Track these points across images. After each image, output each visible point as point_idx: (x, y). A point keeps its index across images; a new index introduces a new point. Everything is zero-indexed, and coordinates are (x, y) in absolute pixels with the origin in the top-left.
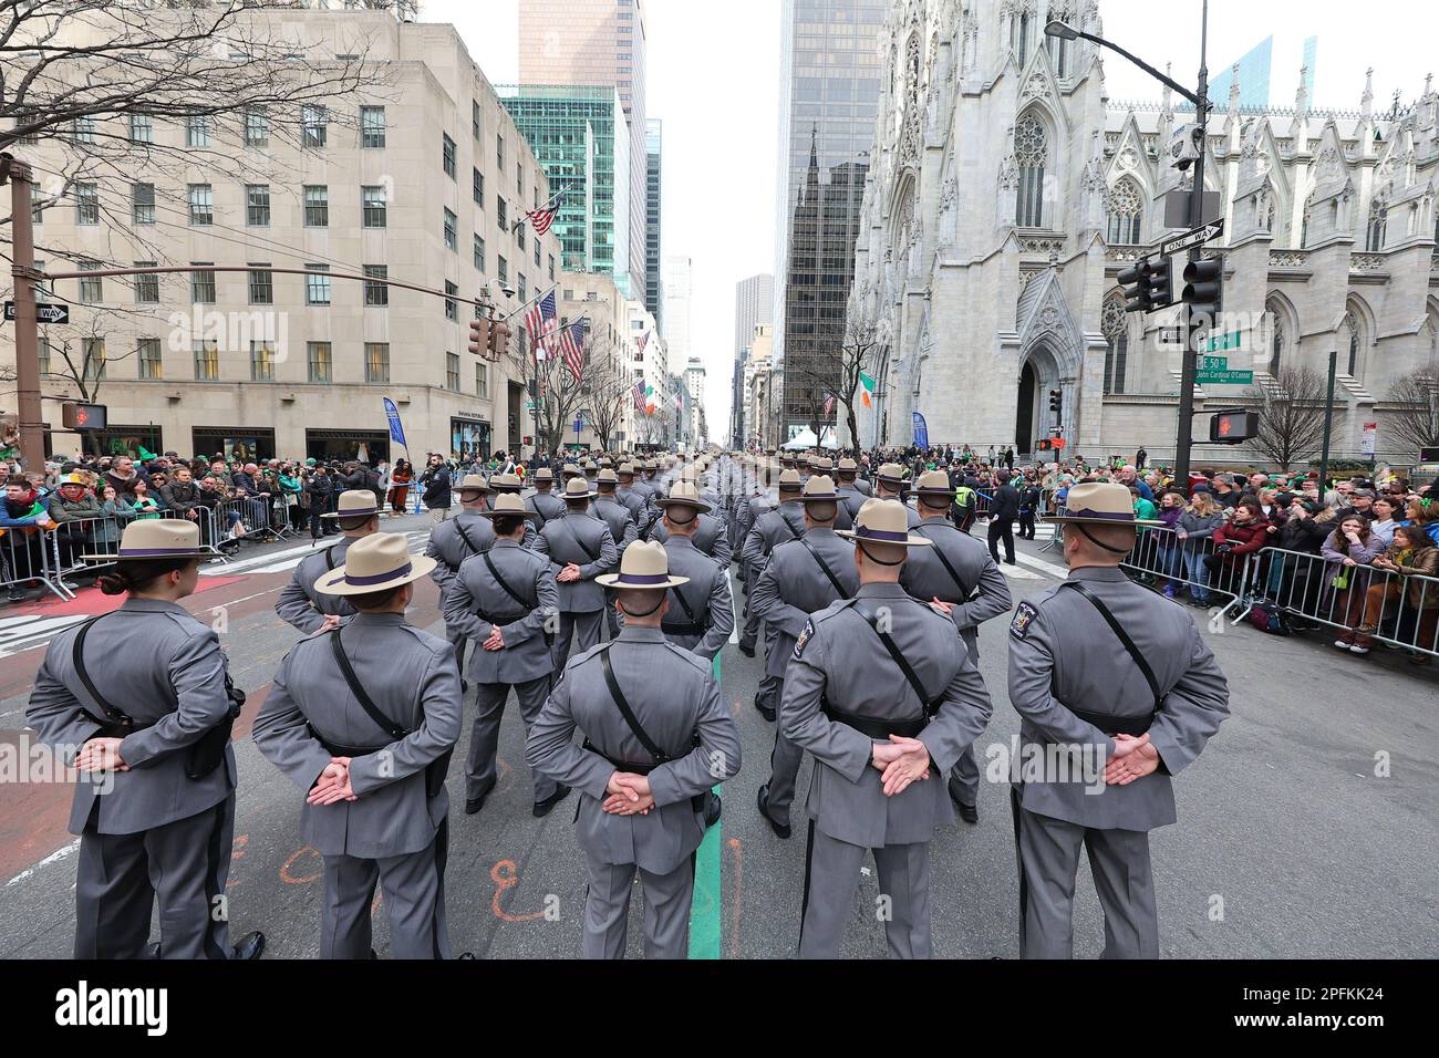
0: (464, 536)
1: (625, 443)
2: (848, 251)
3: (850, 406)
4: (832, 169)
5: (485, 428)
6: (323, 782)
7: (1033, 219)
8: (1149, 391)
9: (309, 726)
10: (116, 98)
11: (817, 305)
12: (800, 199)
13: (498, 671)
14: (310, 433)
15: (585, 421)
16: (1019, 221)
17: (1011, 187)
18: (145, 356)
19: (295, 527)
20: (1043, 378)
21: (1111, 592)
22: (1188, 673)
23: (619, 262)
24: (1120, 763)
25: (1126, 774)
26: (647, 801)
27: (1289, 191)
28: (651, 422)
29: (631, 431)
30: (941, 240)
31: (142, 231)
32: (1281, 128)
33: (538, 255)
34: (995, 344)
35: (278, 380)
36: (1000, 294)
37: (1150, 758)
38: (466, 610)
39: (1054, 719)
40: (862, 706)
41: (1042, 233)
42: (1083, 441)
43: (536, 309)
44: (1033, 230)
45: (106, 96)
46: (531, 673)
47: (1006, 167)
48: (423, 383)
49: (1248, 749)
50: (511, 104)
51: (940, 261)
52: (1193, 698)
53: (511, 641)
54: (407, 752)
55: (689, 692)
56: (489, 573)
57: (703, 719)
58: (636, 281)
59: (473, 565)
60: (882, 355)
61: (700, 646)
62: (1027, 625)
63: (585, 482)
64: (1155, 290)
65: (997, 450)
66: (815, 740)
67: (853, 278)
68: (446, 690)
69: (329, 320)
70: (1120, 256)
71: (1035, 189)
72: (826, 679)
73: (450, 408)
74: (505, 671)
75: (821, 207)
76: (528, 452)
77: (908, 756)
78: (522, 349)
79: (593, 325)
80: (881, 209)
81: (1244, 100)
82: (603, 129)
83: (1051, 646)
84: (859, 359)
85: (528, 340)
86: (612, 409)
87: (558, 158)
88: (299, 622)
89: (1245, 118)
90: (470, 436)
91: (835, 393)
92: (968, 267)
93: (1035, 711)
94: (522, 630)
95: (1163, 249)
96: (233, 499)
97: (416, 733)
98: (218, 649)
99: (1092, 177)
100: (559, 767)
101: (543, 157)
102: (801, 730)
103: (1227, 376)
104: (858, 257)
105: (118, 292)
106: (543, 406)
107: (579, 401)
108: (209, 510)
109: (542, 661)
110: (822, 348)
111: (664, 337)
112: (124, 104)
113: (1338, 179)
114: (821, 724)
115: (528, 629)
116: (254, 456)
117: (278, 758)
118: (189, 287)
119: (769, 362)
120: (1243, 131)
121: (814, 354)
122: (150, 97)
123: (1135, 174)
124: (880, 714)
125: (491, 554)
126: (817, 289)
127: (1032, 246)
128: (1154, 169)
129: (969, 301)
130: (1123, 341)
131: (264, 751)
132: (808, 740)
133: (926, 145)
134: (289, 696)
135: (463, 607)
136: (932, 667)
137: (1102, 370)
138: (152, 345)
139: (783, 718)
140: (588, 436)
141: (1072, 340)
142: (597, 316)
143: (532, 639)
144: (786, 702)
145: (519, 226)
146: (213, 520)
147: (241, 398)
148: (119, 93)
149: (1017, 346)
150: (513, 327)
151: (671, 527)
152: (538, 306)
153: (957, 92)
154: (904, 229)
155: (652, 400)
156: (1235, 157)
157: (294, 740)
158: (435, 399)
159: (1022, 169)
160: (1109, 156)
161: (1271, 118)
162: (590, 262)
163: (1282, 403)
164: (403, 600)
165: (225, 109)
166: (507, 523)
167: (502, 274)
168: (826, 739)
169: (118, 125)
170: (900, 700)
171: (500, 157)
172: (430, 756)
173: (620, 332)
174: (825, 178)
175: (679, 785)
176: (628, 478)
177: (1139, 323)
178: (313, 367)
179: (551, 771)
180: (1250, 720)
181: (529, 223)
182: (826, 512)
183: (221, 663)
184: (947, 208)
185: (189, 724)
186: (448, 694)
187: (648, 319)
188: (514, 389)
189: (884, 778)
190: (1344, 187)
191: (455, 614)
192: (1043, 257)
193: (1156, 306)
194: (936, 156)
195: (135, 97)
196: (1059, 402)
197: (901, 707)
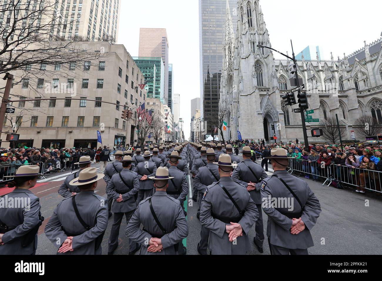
0: (115, 168)
1: (162, 141)
2: (218, 92)
3: (221, 130)
4: (213, 74)
5: (124, 138)
6: (64, 245)
7: (261, 85)
8: (296, 124)
9: (62, 227)
10: (39, 60)
11: (211, 105)
12: (206, 81)
13: (120, 208)
14: (75, 140)
15: (151, 135)
16: (258, 85)
17: (255, 78)
18: (33, 121)
19: (67, 167)
20: (269, 122)
21: (284, 177)
22: (308, 199)
23: (161, 95)
24: (295, 227)
25: (297, 231)
26: (161, 246)
27: (320, 77)
28: (169, 135)
29: (164, 137)
30: (240, 89)
31: (39, 90)
32: (315, 64)
33: (141, 94)
34: (256, 113)
35: (69, 126)
36: (256, 101)
37: (302, 225)
38: (113, 190)
39: (275, 214)
40: (222, 213)
41: (264, 88)
42: (282, 137)
43: (140, 107)
44: (262, 87)
45: (36, 60)
46: (130, 209)
47: (253, 73)
48: (108, 126)
49: (337, 224)
50: (136, 61)
51: (240, 94)
52: (311, 206)
53: (125, 199)
54: (90, 235)
55: (173, 211)
56: (120, 178)
57: (177, 219)
58: (166, 100)
59: (116, 176)
60: (228, 117)
61: (179, 198)
62: (264, 187)
63: (149, 152)
64: (291, 100)
65: (260, 140)
66: (210, 225)
67: (220, 98)
68: (103, 214)
69: (85, 111)
70: (283, 92)
71: (261, 78)
72: (212, 205)
73: (115, 133)
74: (122, 209)
75: (211, 82)
76: (135, 144)
77: (236, 229)
78: (135, 117)
79: (154, 111)
80: (225, 83)
81: (305, 58)
82: (158, 66)
83: (271, 193)
84: (222, 118)
85: (137, 115)
86: (159, 132)
87: (147, 72)
88: (64, 195)
89: (306, 62)
90: (120, 140)
91: (217, 127)
92: (247, 95)
93: (269, 212)
94: (128, 195)
95: (291, 91)
96: (50, 160)
97: (93, 228)
98: (39, 204)
99: (273, 75)
100: (135, 236)
101: (143, 72)
102: (205, 222)
103: (313, 120)
104: (220, 94)
105: (29, 105)
106: (140, 132)
107: (150, 130)
108: (43, 163)
109: (134, 205)
110: (213, 115)
111: (173, 113)
112: (40, 62)
113: (330, 75)
114: (211, 220)
115: (130, 195)
116: (58, 147)
117: (51, 238)
118: (49, 103)
119: (200, 119)
120: (306, 65)
121: (211, 117)
122: (47, 60)
123: (283, 74)
124: (227, 216)
125: (121, 173)
126: (211, 101)
127: (262, 90)
128: (288, 73)
129: (249, 103)
130: (288, 112)
131: (47, 236)
132: (208, 225)
133: (234, 69)
134: (57, 217)
135: (112, 189)
136: (241, 201)
137: (283, 119)
138: (36, 118)
139: (201, 218)
140: (152, 139)
141: (275, 112)
142: (155, 108)
143: (131, 198)
144: (201, 213)
145: (137, 88)
146: (43, 166)
147: (58, 131)
148: (40, 59)
149: (262, 114)
150: (133, 112)
151: (171, 163)
152: (140, 106)
153: (240, 58)
154: (231, 87)
155: (170, 129)
156: (306, 70)
157: (57, 231)
158: (111, 131)
159: (257, 74)
160: (277, 71)
161: (312, 62)
162: (154, 96)
163: (329, 126)
164: (94, 186)
165: (65, 63)
166: (126, 164)
167: (132, 99)
168: (212, 225)
169: (38, 66)
170: (233, 211)
171: (133, 72)
172: (97, 235)
173: (161, 112)
174: (211, 76)
175: (170, 241)
176: (161, 150)
177: (291, 108)
178: (79, 123)
179: (133, 238)
180: (337, 215)
181: (139, 87)
182: (213, 158)
183: (39, 208)
184: (241, 82)
185: (26, 228)
186: (104, 215)
187: (169, 109)
188: (133, 127)
189: (229, 236)
190: (332, 76)
191: (109, 191)
192: (265, 93)
193: (292, 104)
194: (237, 71)
195: (43, 60)
196: (274, 127)
197: (233, 213)
